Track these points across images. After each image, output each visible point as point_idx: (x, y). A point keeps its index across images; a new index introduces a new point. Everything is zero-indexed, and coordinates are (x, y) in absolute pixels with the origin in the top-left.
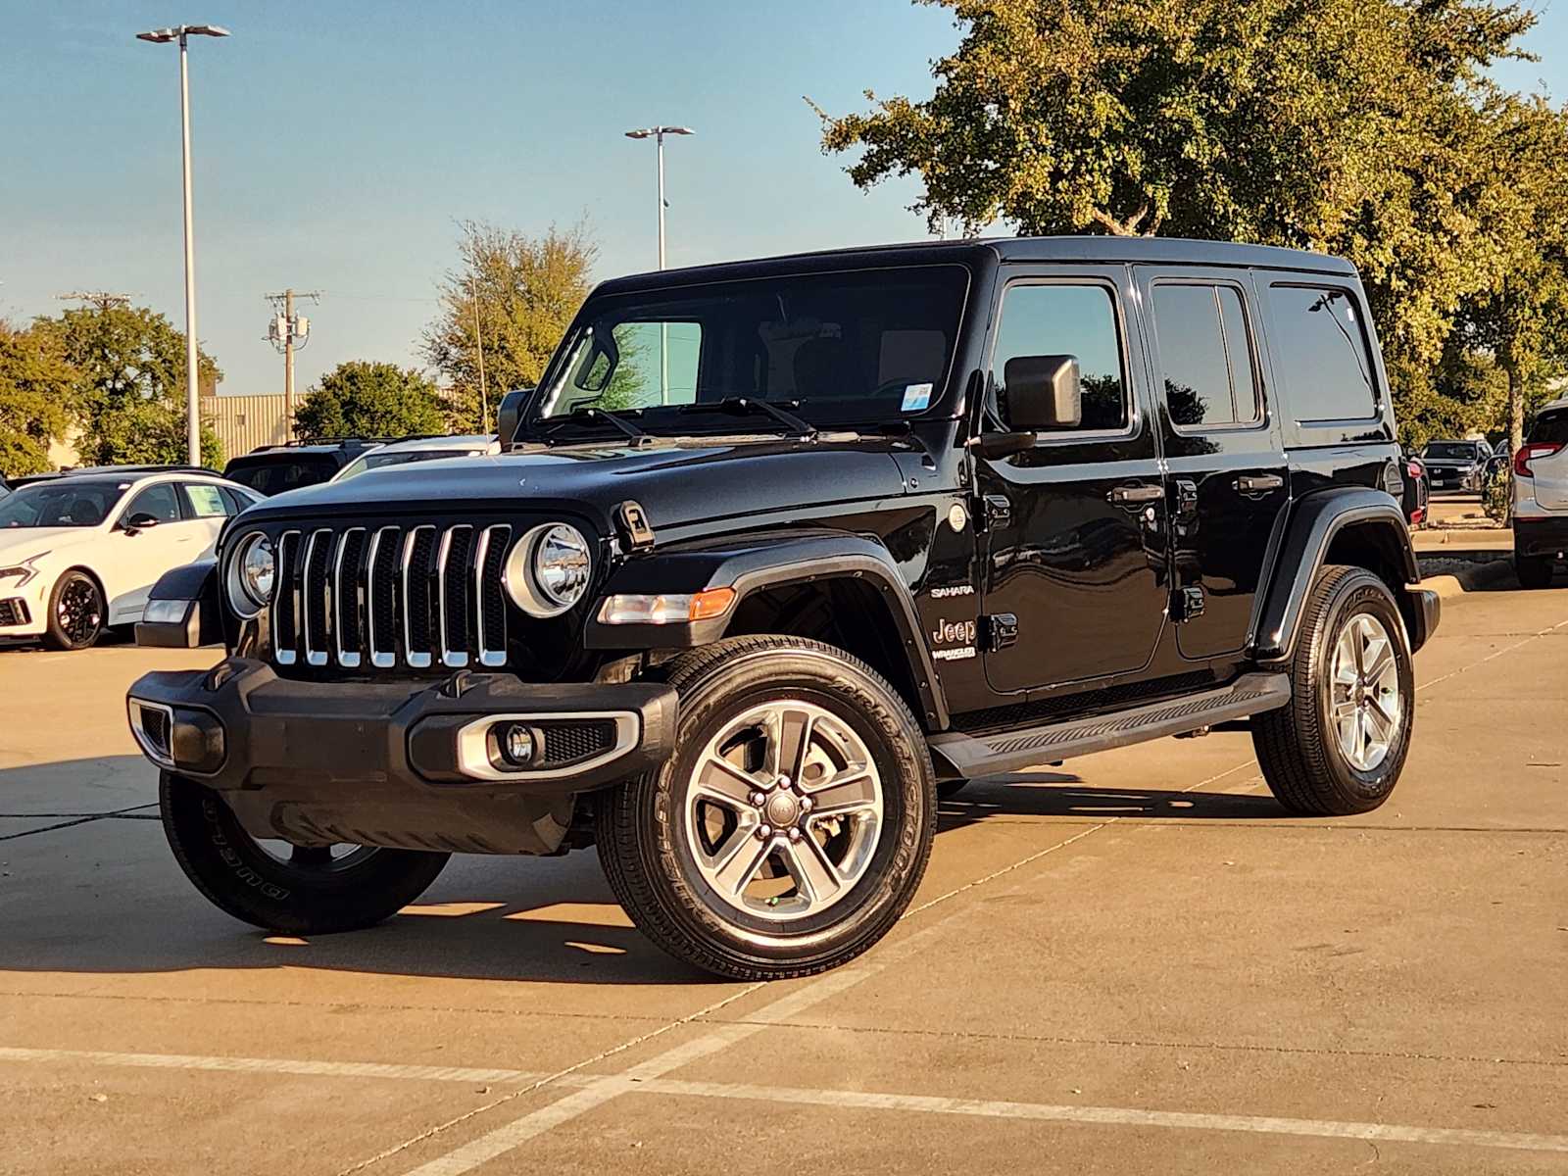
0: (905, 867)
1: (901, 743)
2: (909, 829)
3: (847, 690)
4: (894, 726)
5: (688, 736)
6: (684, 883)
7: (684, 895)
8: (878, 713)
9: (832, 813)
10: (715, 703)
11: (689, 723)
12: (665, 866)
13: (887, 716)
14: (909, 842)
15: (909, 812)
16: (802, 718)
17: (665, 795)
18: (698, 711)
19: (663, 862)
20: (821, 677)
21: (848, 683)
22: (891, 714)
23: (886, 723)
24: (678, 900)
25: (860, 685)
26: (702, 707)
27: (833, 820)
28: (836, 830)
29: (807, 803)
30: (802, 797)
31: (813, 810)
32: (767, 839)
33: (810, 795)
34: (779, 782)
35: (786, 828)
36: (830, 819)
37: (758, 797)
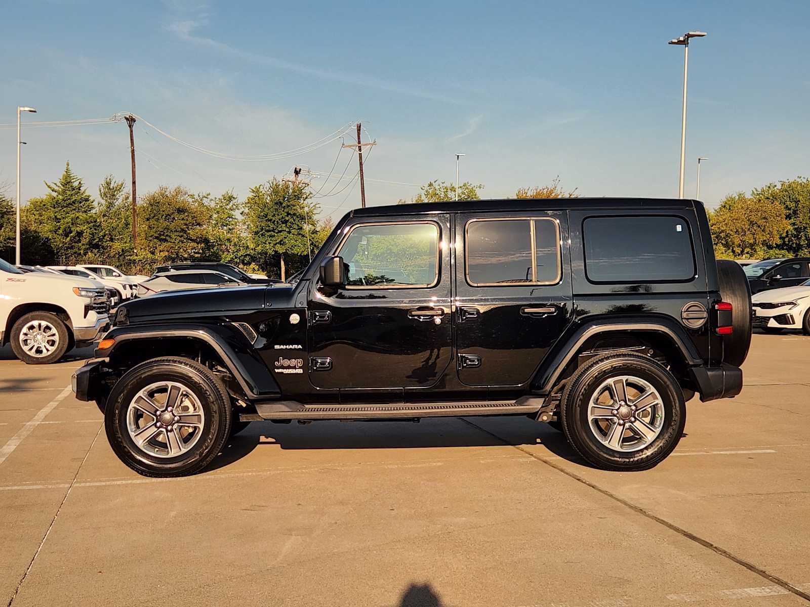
0: (206, 449)
1: (213, 406)
2: (210, 436)
4: (211, 399)
5: (132, 386)
6: (120, 436)
7: (120, 440)
8: (207, 393)
9: (191, 425)
10: (144, 377)
13: (210, 395)
14: (209, 441)
15: (212, 431)
16: (179, 389)
17: (119, 404)
18: (137, 378)
19: (114, 427)
20: (187, 376)
21: (196, 380)
22: (212, 395)
23: (209, 398)
25: (201, 382)
26: (138, 377)
27: (189, 427)
28: (191, 430)
29: (176, 419)
30: (175, 416)
31: (177, 422)
32: (158, 428)
33: (179, 416)
34: (166, 409)
35: (167, 426)
36: (187, 426)
37: (158, 413)
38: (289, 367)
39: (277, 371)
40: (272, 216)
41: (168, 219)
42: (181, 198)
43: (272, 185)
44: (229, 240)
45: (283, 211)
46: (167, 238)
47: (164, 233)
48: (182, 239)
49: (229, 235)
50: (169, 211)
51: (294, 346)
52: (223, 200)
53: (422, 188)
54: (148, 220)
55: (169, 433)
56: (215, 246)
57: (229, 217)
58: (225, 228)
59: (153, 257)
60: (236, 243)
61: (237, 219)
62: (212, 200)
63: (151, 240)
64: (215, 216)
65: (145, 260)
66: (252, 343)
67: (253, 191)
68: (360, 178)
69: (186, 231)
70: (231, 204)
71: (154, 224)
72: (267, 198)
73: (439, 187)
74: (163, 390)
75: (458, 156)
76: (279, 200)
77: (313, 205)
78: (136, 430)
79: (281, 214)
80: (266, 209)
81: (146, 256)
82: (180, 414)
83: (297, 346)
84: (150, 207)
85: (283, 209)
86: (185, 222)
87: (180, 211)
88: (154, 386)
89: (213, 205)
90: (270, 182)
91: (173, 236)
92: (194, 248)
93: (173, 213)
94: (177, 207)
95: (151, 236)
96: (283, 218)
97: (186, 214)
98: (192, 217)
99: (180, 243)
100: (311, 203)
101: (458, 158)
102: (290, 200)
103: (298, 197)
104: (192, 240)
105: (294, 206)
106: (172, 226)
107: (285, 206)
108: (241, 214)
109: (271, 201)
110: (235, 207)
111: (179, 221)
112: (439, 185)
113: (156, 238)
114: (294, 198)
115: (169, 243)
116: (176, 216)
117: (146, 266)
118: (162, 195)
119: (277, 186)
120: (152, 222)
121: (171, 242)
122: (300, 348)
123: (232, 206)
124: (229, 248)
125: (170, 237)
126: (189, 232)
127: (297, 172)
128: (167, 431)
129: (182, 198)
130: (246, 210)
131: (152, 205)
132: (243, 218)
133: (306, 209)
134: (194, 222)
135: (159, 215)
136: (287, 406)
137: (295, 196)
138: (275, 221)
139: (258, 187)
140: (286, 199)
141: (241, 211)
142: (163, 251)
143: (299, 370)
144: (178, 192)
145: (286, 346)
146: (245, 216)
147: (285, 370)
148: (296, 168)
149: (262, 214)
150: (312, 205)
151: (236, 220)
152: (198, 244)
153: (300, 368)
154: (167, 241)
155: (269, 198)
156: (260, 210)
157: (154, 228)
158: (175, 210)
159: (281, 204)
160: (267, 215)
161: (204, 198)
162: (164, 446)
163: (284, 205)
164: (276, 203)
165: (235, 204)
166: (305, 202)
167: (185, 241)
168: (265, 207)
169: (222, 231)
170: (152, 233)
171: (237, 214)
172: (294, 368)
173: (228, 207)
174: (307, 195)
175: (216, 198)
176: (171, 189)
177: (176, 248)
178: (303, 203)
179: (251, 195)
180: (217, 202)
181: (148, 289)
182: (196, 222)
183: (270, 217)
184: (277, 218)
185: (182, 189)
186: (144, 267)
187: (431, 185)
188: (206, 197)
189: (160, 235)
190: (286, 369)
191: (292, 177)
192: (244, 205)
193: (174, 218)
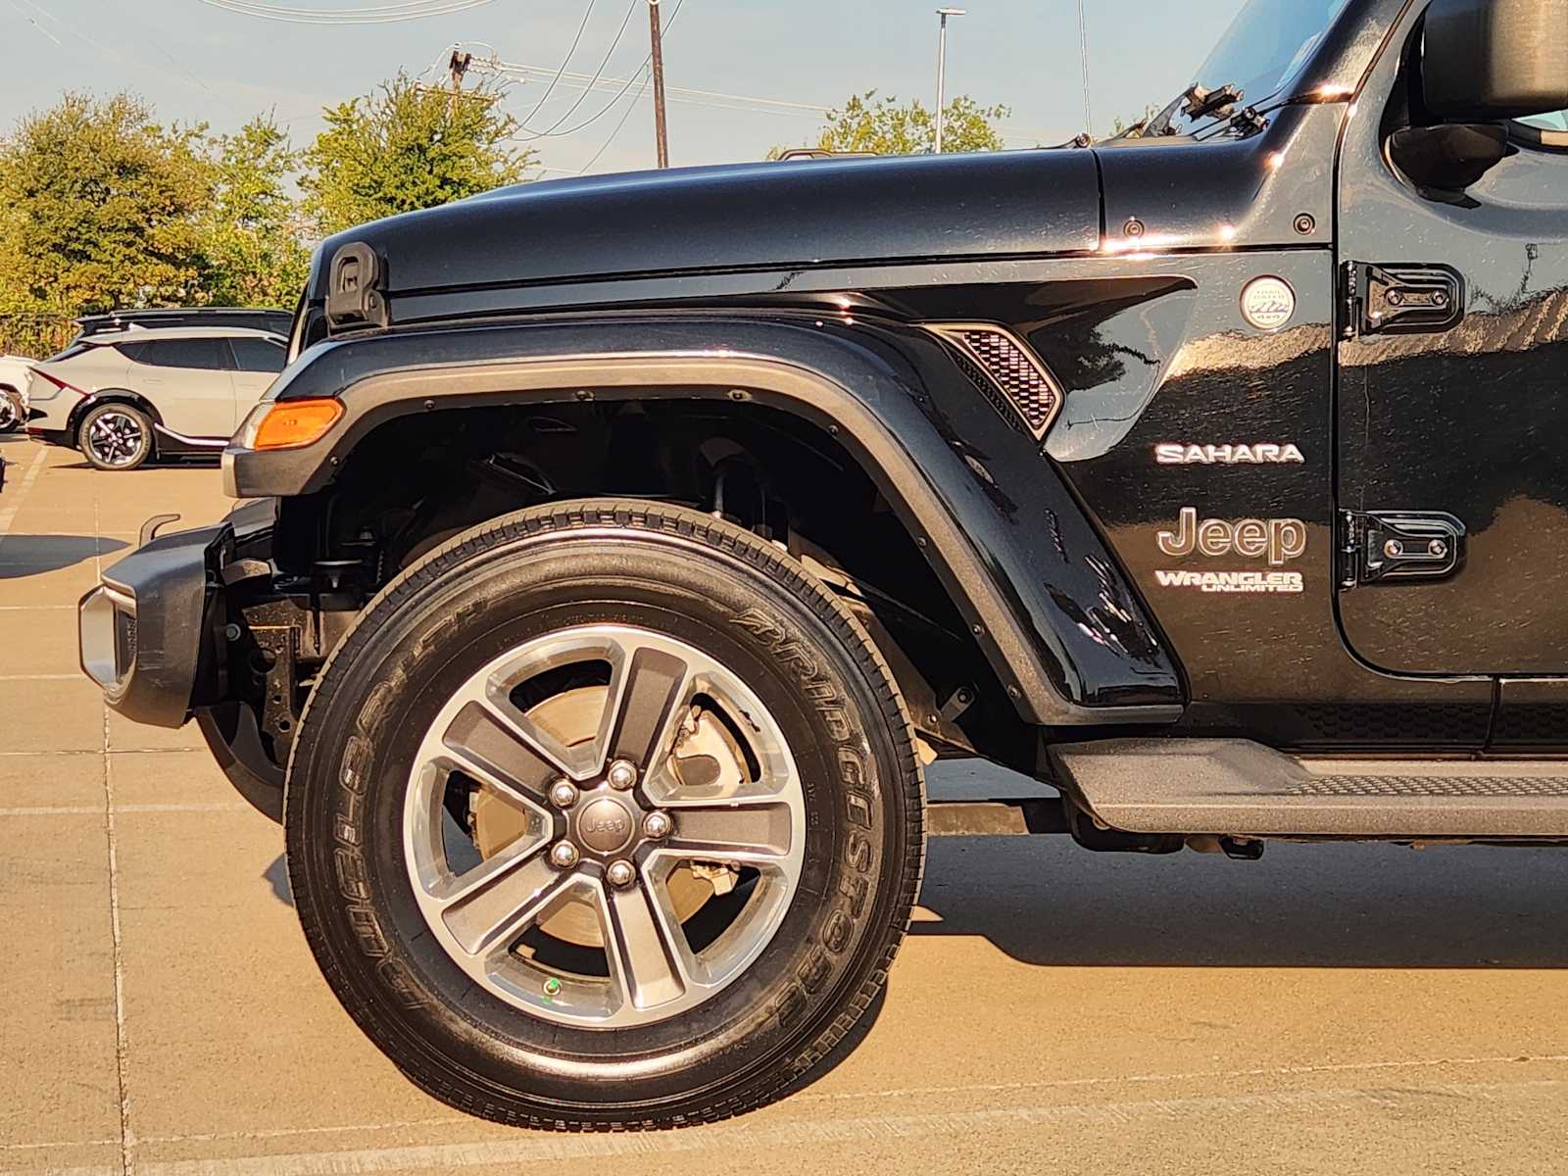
1: (855, 761)
3: (768, 636)
4: (845, 724)
6: (371, 910)
7: (364, 931)
8: (821, 693)
9: (705, 855)
11: (441, 623)
12: (340, 870)
13: (836, 703)
16: (674, 667)
17: (365, 743)
19: (338, 862)
20: (718, 600)
21: (768, 624)
24: (353, 936)
25: (794, 631)
26: (469, 603)
27: (714, 865)
28: (724, 883)
29: (657, 822)
30: (651, 809)
31: (665, 840)
32: (565, 871)
33: (670, 812)
34: (604, 774)
35: (609, 861)
36: (703, 864)
37: (563, 791)
38: (1232, 562)
39: (1164, 578)
40: (397, 188)
41: (92, 193)
42: (128, 132)
43: (394, 95)
44: (265, 256)
45: (430, 172)
46: (89, 249)
47: (79, 233)
48: (132, 251)
49: (265, 246)
50: (94, 169)
51: (1259, 448)
52: (245, 143)
53: (829, 117)
54: (31, 194)
55: (617, 899)
56: (225, 277)
57: (265, 193)
58: (252, 224)
59: (44, 308)
60: (289, 268)
61: (287, 199)
62: (216, 142)
63: (40, 256)
64: (224, 188)
65: (19, 317)
66: (1038, 434)
67: (335, 120)
68: (652, 77)
69: (142, 230)
70: (270, 153)
71: (51, 209)
72: (379, 136)
73: (878, 112)
74: (591, 671)
75: (944, 15)
76: (416, 139)
77: (516, 155)
78: (447, 882)
79: (423, 183)
80: (378, 168)
81: (23, 305)
82: (673, 797)
83: (1275, 448)
84: (39, 158)
85: (428, 168)
86: (140, 200)
87: (125, 169)
88: (543, 650)
89: (216, 155)
90: (390, 88)
91: (104, 243)
92: (167, 281)
93: (105, 175)
94: (118, 158)
95: (42, 243)
96: (427, 193)
97: (143, 179)
98: (159, 186)
99: (127, 263)
100: (513, 151)
101: (943, 22)
102: (450, 140)
103: (471, 132)
104: (160, 256)
105: (462, 157)
106: (103, 214)
107: (433, 159)
108: (300, 184)
109: (393, 143)
110: (281, 162)
111: (122, 201)
112: (879, 106)
113: (56, 247)
114: (462, 133)
115: (95, 264)
116: (114, 183)
117: (23, 333)
118: (73, 120)
119: (410, 98)
120: (43, 201)
121: (98, 261)
122: (1292, 462)
123: (274, 160)
124: (266, 283)
125: (96, 245)
126: (150, 231)
127: (458, 65)
128: (610, 887)
129: (130, 132)
130: (315, 175)
131: (41, 151)
132: (305, 196)
133: (498, 168)
134: (168, 202)
135: (65, 181)
136: (1231, 765)
137: (465, 127)
138: (403, 202)
139: (348, 106)
140: (437, 137)
141: (297, 176)
142: (75, 288)
143: (1287, 576)
144: (119, 111)
145: (1218, 446)
146: (310, 192)
147: (1210, 577)
148: (456, 53)
149: (367, 181)
150: (513, 157)
151: (285, 204)
152: (178, 269)
153: (1290, 566)
154: (89, 257)
155: (385, 134)
156: (360, 168)
157: (49, 218)
158: (112, 168)
159: (422, 150)
160: (380, 184)
161: (193, 139)
162: (589, 962)
163: (431, 154)
164: (410, 149)
165: (283, 154)
166: (492, 146)
167: (141, 257)
168: (376, 159)
169: (246, 232)
170: (44, 235)
171: (287, 184)
172: (1260, 564)
173: (262, 163)
174: (500, 124)
175: (225, 137)
176: (99, 104)
177: (115, 280)
178: (487, 150)
179: (327, 129)
180: (230, 148)
181: (61, 385)
182: (172, 204)
183: (391, 191)
184: (410, 194)
185: (131, 102)
186: (17, 337)
187: (854, 105)
188: (197, 136)
189: (68, 239)
190: (1216, 570)
191: (445, 78)
192: (306, 158)
193: (107, 190)
